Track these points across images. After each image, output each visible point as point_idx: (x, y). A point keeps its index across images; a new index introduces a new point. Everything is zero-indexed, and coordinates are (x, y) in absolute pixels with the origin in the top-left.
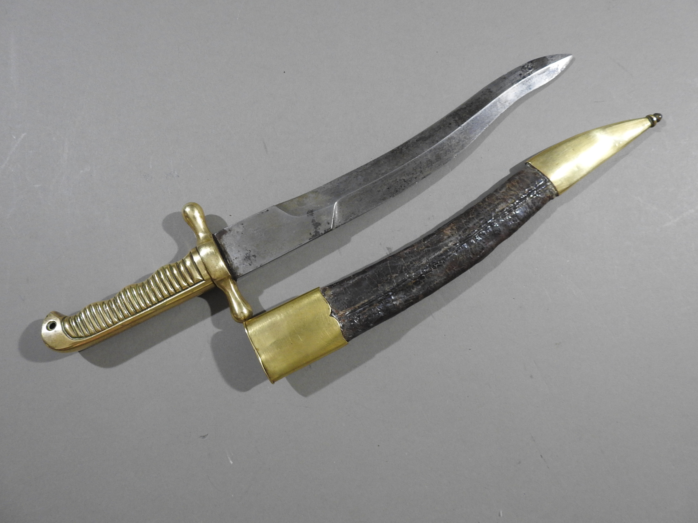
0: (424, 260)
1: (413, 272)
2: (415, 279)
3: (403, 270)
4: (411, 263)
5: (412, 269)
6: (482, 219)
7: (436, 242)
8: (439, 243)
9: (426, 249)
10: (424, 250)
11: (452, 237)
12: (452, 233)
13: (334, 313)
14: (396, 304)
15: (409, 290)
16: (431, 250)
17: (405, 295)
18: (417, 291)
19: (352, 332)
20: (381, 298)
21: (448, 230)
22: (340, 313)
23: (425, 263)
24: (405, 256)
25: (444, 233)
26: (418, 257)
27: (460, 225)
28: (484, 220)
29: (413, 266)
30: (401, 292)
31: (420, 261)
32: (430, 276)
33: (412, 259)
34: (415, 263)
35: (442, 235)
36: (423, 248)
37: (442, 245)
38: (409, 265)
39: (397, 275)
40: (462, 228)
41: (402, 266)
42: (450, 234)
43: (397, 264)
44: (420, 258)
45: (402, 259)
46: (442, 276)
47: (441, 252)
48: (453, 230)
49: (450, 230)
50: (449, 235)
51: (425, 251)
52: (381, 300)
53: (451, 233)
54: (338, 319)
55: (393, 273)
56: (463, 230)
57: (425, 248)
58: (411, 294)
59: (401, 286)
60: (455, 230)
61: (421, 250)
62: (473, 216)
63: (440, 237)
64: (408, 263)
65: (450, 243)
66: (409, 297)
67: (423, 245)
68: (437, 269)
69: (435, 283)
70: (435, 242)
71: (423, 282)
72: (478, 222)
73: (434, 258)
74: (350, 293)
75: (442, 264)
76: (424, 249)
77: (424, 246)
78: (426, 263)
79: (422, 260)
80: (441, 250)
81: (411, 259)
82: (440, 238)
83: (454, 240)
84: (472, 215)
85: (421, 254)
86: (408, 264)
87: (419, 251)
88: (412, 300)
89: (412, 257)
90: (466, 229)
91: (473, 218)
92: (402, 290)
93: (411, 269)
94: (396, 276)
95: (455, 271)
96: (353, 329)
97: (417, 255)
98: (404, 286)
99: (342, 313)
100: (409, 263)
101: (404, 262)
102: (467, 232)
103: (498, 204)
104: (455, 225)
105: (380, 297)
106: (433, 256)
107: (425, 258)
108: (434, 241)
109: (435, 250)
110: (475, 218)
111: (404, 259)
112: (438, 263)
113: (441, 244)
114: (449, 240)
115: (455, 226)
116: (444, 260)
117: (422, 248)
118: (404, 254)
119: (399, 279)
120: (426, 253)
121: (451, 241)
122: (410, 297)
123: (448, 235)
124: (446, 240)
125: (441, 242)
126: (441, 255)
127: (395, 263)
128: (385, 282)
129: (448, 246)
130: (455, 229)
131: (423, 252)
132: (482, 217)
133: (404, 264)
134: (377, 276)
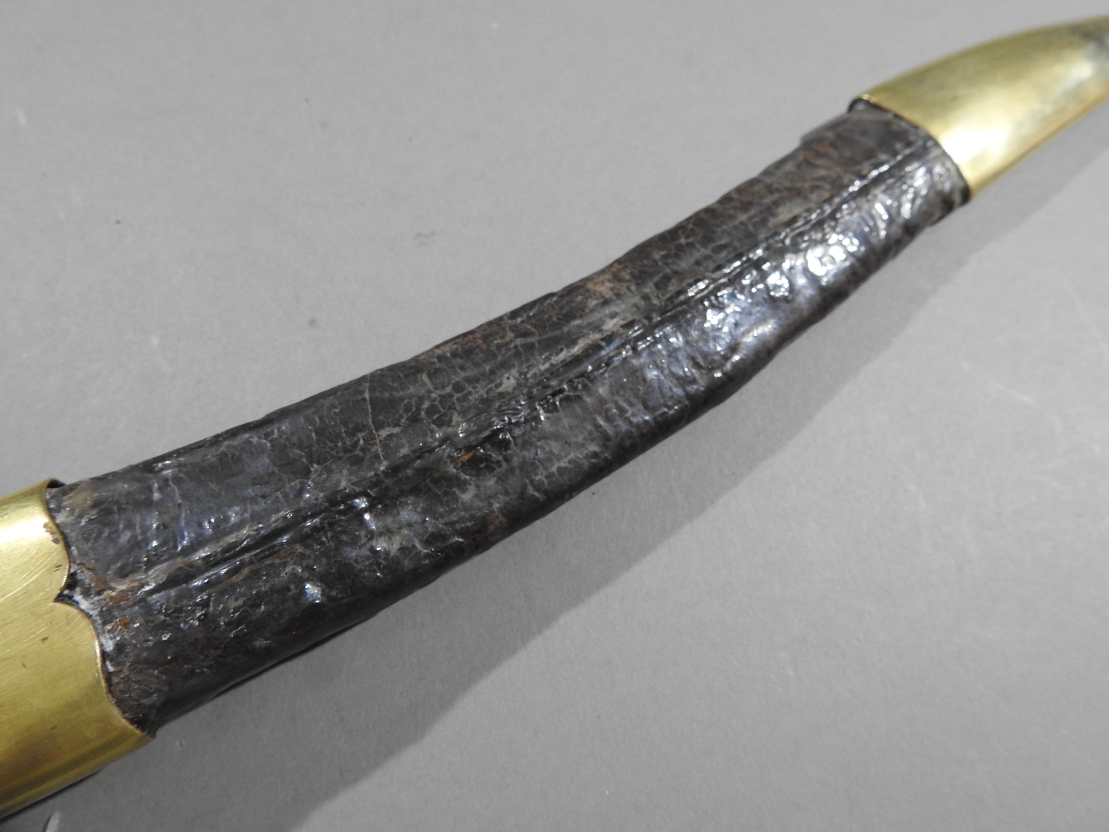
0: (508, 378)
1: (460, 419)
2: (470, 448)
3: (423, 413)
4: (458, 388)
5: (458, 408)
6: (723, 247)
7: (558, 318)
8: (568, 321)
9: (519, 341)
10: (512, 345)
11: (619, 302)
12: (616, 291)
13: (82, 586)
14: (387, 553)
15: (446, 494)
16: (537, 345)
17: (425, 512)
18: (476, 496)
19: (157, 678)
20: (316, 520)
21: (603, 282)
22: (113, 589)
23: (510, 390)
24: (438, 365)
25: (588, 290)
26: (487, 368)
27: (645, 266)
28: (730, 249)
29: (465, 398)
30: (411, 500)
31: (491, 382)
32: (534, 439)
33: (463, 374)
34: (475, 388)
35: (580, 298)
36: (507, 339)
37: (579, 327)
38: (450, 396)
39: (396, 430)
40: (652, 275)
41: (421, 399)
42: (608, 294)
43: (401, 393)
44: (492, 372)
45: (425, 377)
46: (580, 439)
47: (576, 350)
48: (620, 280)
49: (609, 281)
50: (607, 296)
51: (516, 346)
52: (315, 529)
53: (612, 289)
54: (101, 613)
55: (379, 426)
56: (656, 278)
57: (516, 337)
58: (452, 511)
59: (409, 472)
60: (628, 281)
61: (499, 347)
62: (691, 240)
63: (573, 301)
64: (443, 387)
65: (608, 320)
66: (446, 524)
67: (507, 329)
68: (561, 414)
69: (554, 469)
70: (555, 319)
71: (504, 464)
72: (707, 258)
73: (547, 370)
74: (180, 501)
75: (577, 393)
76: (511, 341)
77: (513, 331)
78: (515, 389)
79: (501, 376)
80: (574, 343)
81: (455, 373)
82: (574, 305)
83: (624, 311)
84: (687, 237)
85: (499, 358)
86: (443, 393)
87: (494, 349)
88: (461, 534)
89: (462, 368)
90: (667, 279)
91: (691, 245)
92: (415, 491)
93: (454, 409)
94: (390, 436)
95: (631, 423)
96: (169, 662)
97: (484, 361)
98: (423, 472)
99: (123, 587)
100: (449, 389)
101: (430, 386)
102: (672, 288)
103: (776, 204)
104: (626, 267)
105: (313, 516)
106: (544, 364)
107: (514, 372)
108: (551, 317)
109: (552, 345)
110: (698, 246)
111: (430, 376)
112: (562, 391)
113: (577, 322)
114: (607, 311)
115: (628, 271)
116: (588, 377)
117: (502, 337)
118: (435, 360)
119: (403, 446)
120: (517, 354)
121: (613, 316)
122: (452, 524)
123: (603, 297)
124: (593, 310)
125: (574, 317)
126: (577, 360)
127: (392, 388)
128: (340, 458)
129: (601, 331)
130: (628, 277)
131: (509, 349)
132: (723, 242)
133: (430, 392)
134: (314, 435)
